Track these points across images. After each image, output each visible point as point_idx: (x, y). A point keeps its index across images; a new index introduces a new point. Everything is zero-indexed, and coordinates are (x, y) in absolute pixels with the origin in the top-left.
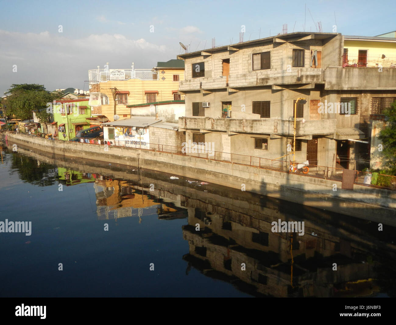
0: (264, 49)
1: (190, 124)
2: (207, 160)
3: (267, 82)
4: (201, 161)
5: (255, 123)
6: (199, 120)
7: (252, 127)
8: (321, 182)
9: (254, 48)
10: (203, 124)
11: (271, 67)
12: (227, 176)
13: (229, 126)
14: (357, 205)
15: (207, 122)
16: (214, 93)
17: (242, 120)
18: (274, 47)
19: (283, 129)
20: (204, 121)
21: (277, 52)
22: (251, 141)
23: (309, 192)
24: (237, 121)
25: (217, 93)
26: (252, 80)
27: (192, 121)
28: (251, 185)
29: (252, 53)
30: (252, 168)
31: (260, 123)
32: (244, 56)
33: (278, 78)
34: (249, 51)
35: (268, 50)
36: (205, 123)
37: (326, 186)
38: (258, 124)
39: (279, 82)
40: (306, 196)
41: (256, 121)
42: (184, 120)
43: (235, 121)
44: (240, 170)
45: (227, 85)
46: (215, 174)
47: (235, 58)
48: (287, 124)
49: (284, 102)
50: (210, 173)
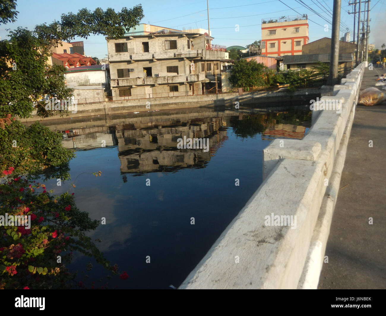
0: (173, 39)
1: (122, 83)
2: (169, 98)
3: (180, 56)
4: (165, 99)
5: (174, 77)
6: (131, 80)
7: (172, 80)
8: (231, 94)
9: (166, 38)
10: (135, 82)
11: (177, 48)
12: (184, 103)
13: (156, 81)
14: (245, 100)
15: (138, 80)
16: (137, 62)
17: (165, 77)
18: (178, 38)
19: (191, 79)
20: (135, 80)
21: (181, 41)
22: (167, 88)
23: (227, 100)
24: (162, 78)
25: (140, 62)
26: (171, 55)
27: (124, 81)
28: (199, 103)
29: (165, 40)
30: (199, 96)
31: (178, 77)
32: (159, 41)
33: (187, 54)
34: (163, 39)
35: (175, 39)
36: (136, 81)
37: (233, 96)
38: (176, 78)
39: (188, 56)
40: (226, 102)
41: (175, 76)
42: (116, 81)
43: (160, 78)
44: (192, 98)
45: (153, 57)
46: (176, 104)
47: (153, 42)
48: (193, 76)
49: (186, 66)
50: (172, 104)
